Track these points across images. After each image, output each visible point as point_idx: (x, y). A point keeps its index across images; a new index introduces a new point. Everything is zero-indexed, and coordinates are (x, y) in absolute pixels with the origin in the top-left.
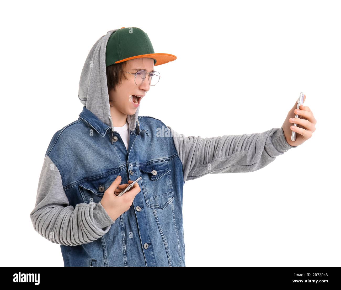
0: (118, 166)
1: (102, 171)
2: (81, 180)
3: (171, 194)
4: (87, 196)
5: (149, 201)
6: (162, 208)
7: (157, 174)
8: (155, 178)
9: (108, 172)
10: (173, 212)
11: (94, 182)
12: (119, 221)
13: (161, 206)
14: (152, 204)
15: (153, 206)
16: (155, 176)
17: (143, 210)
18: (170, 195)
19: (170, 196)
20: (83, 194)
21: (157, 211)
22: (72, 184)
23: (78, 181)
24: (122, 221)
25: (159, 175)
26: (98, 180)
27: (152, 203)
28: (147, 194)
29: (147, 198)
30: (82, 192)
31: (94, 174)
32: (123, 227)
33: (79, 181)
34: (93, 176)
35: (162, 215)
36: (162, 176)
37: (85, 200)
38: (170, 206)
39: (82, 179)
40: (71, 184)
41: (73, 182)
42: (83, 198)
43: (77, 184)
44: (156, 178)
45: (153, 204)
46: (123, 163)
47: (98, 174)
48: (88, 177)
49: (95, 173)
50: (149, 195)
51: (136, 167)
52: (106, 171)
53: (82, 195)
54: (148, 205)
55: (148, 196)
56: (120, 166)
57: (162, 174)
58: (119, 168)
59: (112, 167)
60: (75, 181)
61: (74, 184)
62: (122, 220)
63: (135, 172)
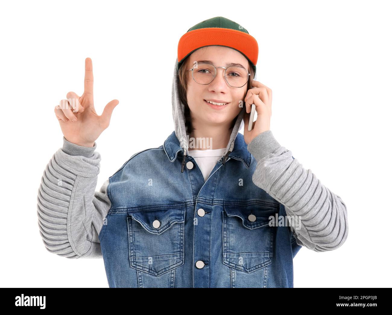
0: (186, 200)
1: (163, 201)
2: (134, 208)
3: (268, 255)
4: (134, 232)
5: (228, 257)
6: (248, 272)
7: (255, 221)
8: (251, 226)
9: (172, 204)
10: (265, 281)
11: (149, 214)
12: (169, 276)
13: (248, 268)
14: (232, 262)
15: (232, 265)
16: (251, 223)
17: (208, 267)
18: (265, 256)
19: (266, 258)
20: (130, 227)
21: (237, 274)
22: (121, 209)
23: (129, 208)
24: (172, 277)
25: (257, 224)
26: (155, 212)
27: (233, 260)
28: (229, 246)
29: (227, 252)
30: (130, 225)
31: (152, 203)
32: (172, 285)
33: (131, 208)
34: (150, 206)
35: (244, 281)
36: (262, 225)
37: (131, 236)
38: (261, 271)
39: (136, 207)
40: (119, 209)
41: (122, 207)
42: (129, 233)
43: (127, 211)
44: (253, 227)
45: (235, 263)
46: (193, 197)
47: (157, 203)
48: (144, 206)
49: (155, 201)
50: (231, 248)
51: (212, 205)
52: (168, 203)
53: (128, 227)
54: (225, 261)
55: (229, 249)
56: (187, 201)
57: (262, 224)
58: (186, 202)
59: (178, 199)
60: (125, 207)
61: (123, 210)
62: (172, 275)
63: (209, 213)
